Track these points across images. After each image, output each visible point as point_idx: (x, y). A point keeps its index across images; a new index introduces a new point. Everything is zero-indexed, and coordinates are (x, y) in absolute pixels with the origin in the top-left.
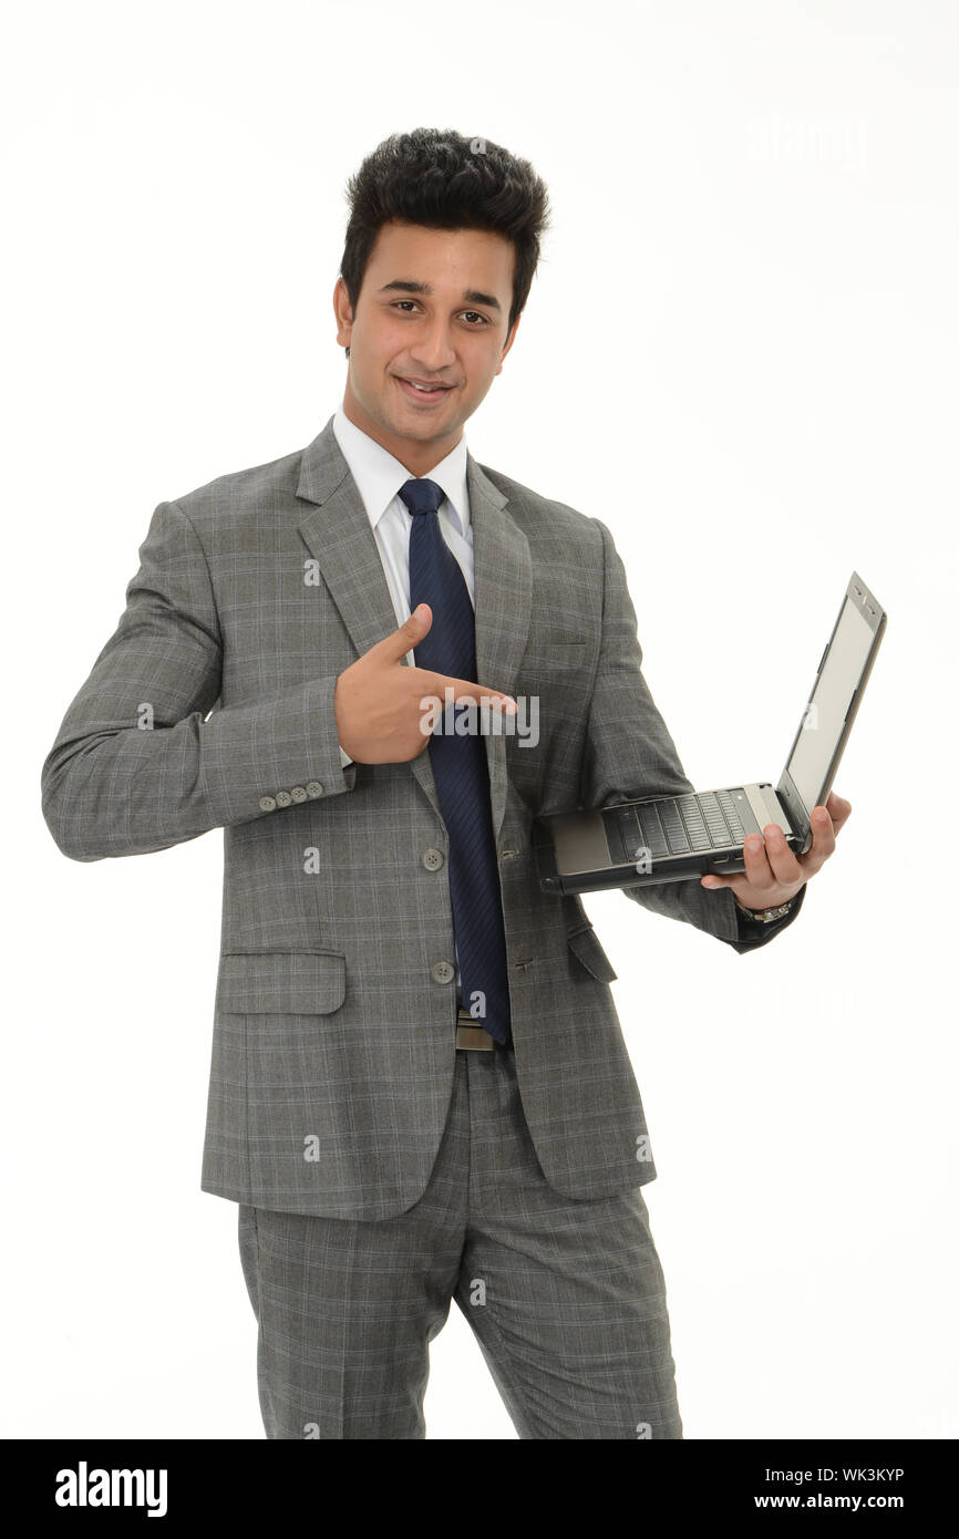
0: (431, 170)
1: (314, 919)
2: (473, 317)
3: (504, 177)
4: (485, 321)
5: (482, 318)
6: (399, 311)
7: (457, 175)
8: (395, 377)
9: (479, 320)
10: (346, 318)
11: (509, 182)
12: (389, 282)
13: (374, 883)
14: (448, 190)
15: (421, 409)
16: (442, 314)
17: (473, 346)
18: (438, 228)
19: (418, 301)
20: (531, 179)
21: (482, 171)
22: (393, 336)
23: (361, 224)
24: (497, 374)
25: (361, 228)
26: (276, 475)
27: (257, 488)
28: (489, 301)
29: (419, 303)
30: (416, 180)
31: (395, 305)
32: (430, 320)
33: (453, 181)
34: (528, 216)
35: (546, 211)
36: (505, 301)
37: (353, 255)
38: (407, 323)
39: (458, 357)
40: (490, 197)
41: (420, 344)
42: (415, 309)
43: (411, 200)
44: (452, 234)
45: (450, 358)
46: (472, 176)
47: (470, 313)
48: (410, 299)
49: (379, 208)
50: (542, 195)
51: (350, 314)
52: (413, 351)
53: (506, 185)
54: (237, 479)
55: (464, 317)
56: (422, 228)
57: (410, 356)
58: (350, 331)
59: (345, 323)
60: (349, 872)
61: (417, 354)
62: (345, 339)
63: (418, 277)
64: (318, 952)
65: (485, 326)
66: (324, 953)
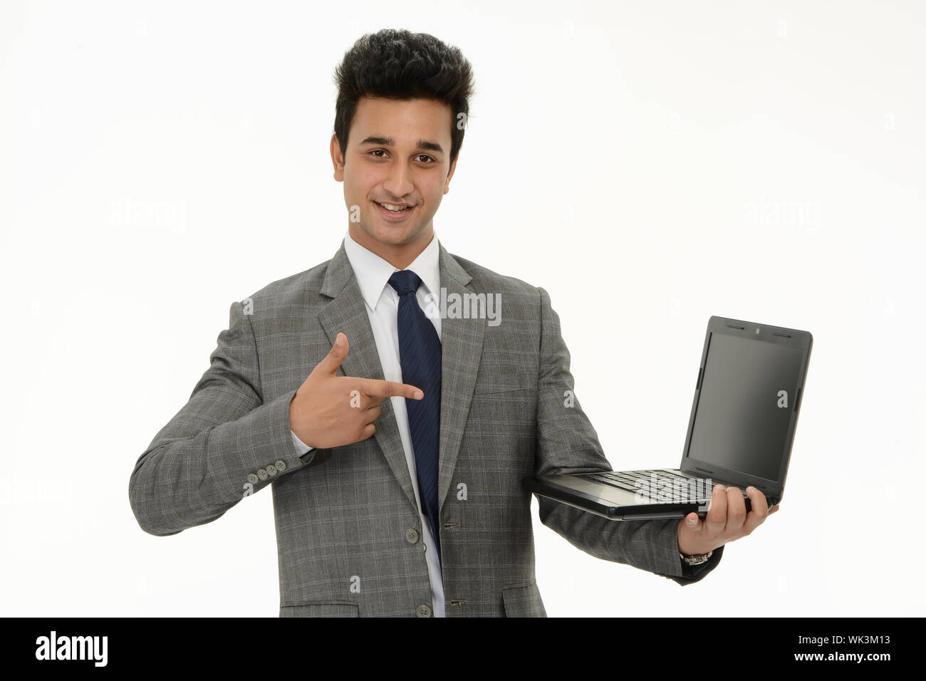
0: (390, 60)
1: (336, 580)
2: (425, 159)
3: (441, 62)
4: (433, 161)
5: (431, 158)
6: (373, 157)
7: (409, 62)
8: (375, 202)
9: (429, 160)
10: (339, 162)
11: (444, 65)
12: (366, 138)
13: (374, 553)
14: (402, 73)
15: (394, 223)
16: (402, 158)
17: (425, 178)
18: (396, 99)
19: (385, 149)
20: (459, 61)
21: (426, 58)
22: (372, 174)
23: (344, 99)
24: (445, 193)
25: (345, 101)
26: (308, 279)
27: (295, 288)
28: (435, 147)
29: (388, 152)
30: (381, 67)
31: (371, 153)
32: (395, 163)
33: (407, 66)
34: (459, 87)
35: (471, 83)
36: (446, 146)
37: (341, 119)
38: (380, 165)
39: (416, 187)
40: (431, 77)
41: (389, 179)
42: (384, 155)
43: (378, 80)
44: (407, 102)
45: (410, 189)
46: (418, 62)
47: (422, 156)
48: (380, 149)
49: (356, 88)
50: (468, 73)
51: (342, 160)
52: (385, 185)
53: (442, 67)
54: (283, 283)
55: (418, 159)
56: (386, 99)
57: (383, 188)
58: (343, 170)
59: (339, 165)
60: (359, 546)
61: (389, 187)
62: (339, 177)
63: (385, 134)
64: (339, 603)
65: (433, 164)
66: (343, 603)
